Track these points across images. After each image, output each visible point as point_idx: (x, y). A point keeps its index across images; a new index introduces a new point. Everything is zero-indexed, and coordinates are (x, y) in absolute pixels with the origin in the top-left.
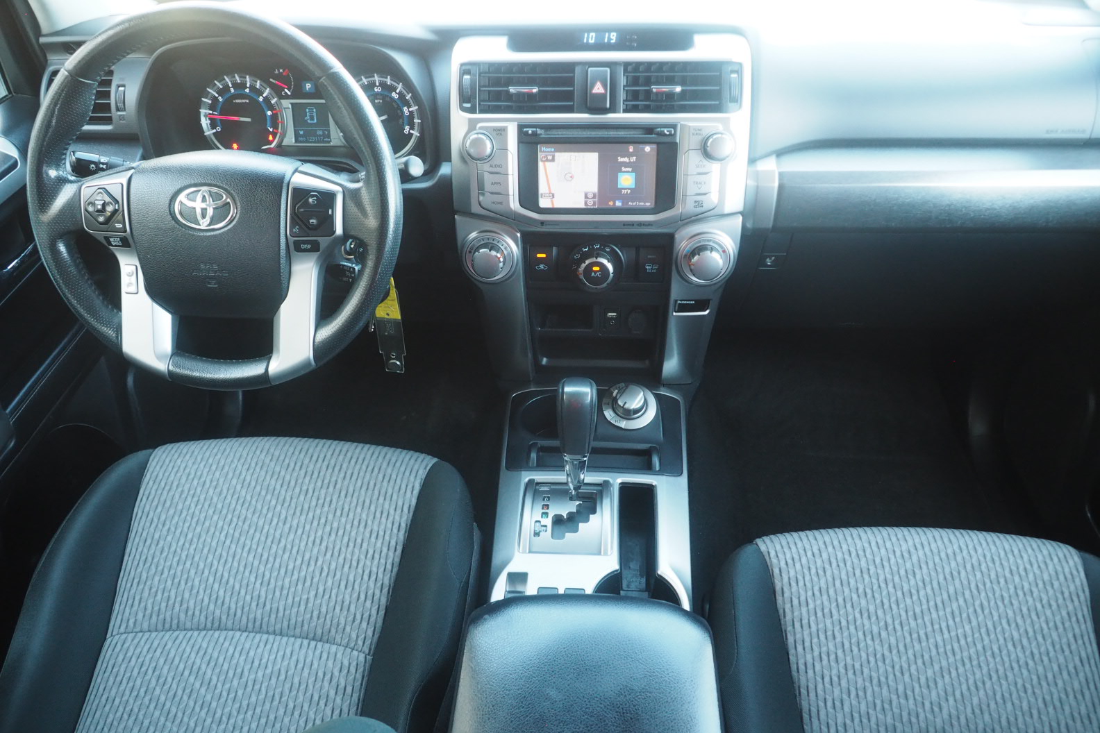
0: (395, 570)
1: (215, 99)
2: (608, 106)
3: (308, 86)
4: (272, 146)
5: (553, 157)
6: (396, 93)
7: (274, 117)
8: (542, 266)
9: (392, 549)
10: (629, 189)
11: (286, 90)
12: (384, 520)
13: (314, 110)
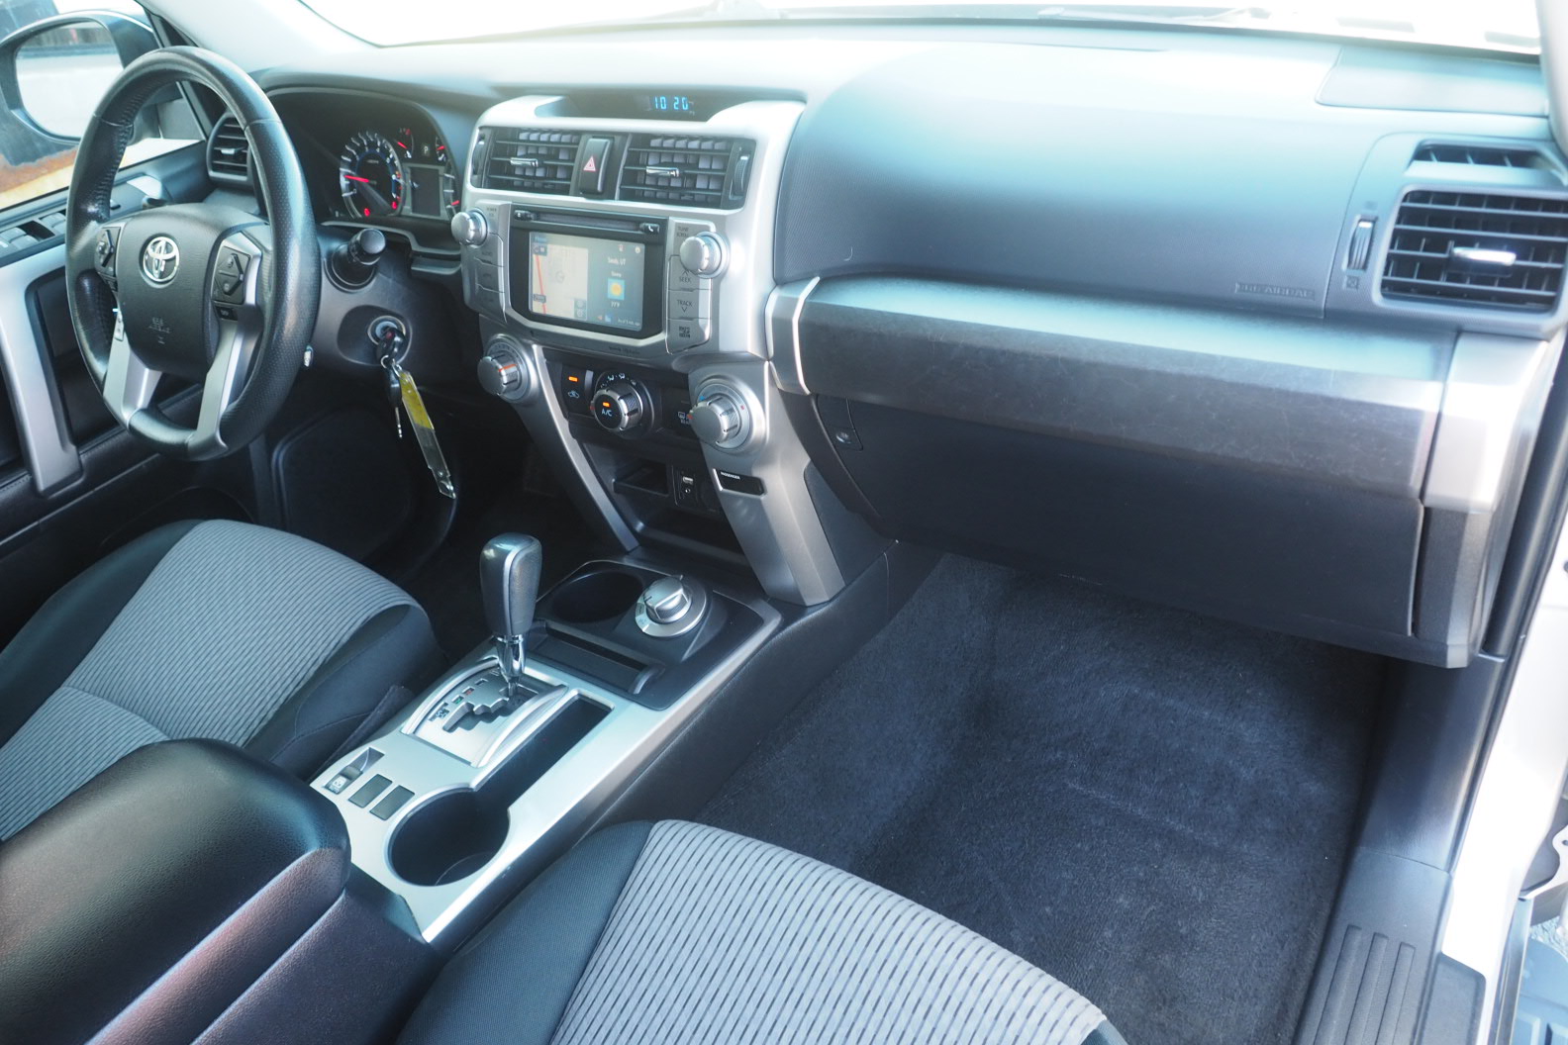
1: (353, 158)
2: (599, 188)
3: (426, 149)
5: (546, 249)
8: (573, 393)
10: (616, 300)
11: (407, 152)
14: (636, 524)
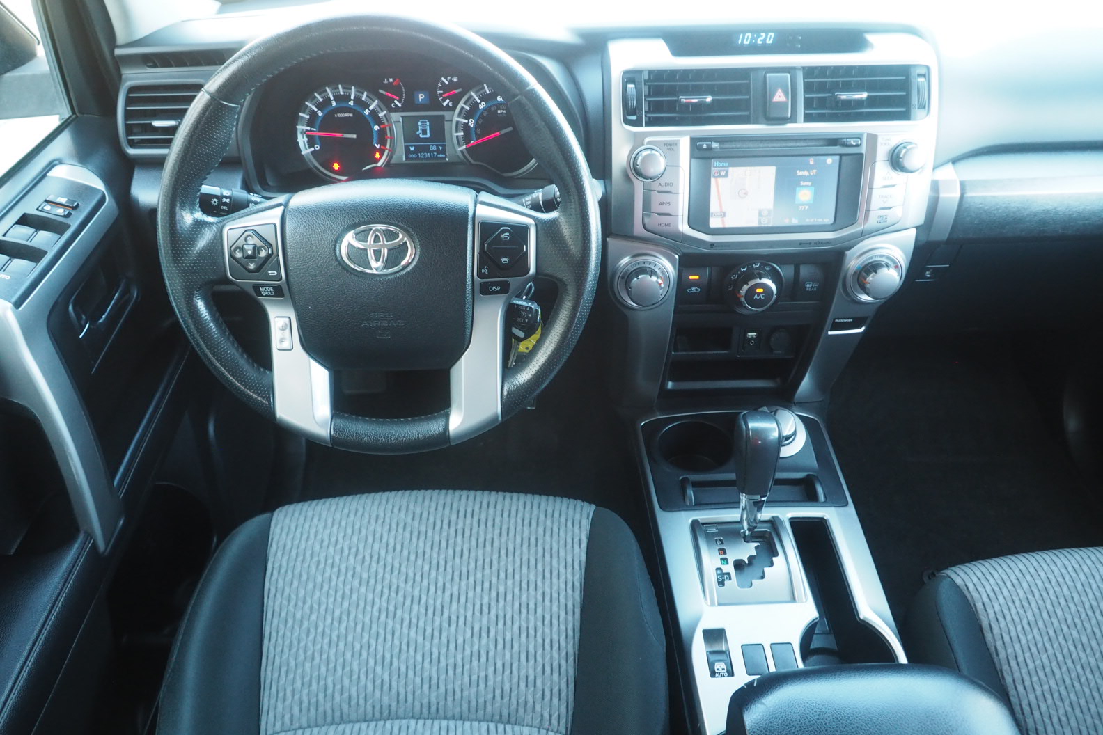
0: (577, 635)
1: (313, 114)
2: (789, 115)
3: (421, 97)
4: (379, 164)
5: (727, 172)
7: (382, 133)
8: (694, 289)
9: (570, 612)
10: (806, 204)
11: (396, 102)
12: (555, 580)
13: (428, 123)
14: (667, 384)
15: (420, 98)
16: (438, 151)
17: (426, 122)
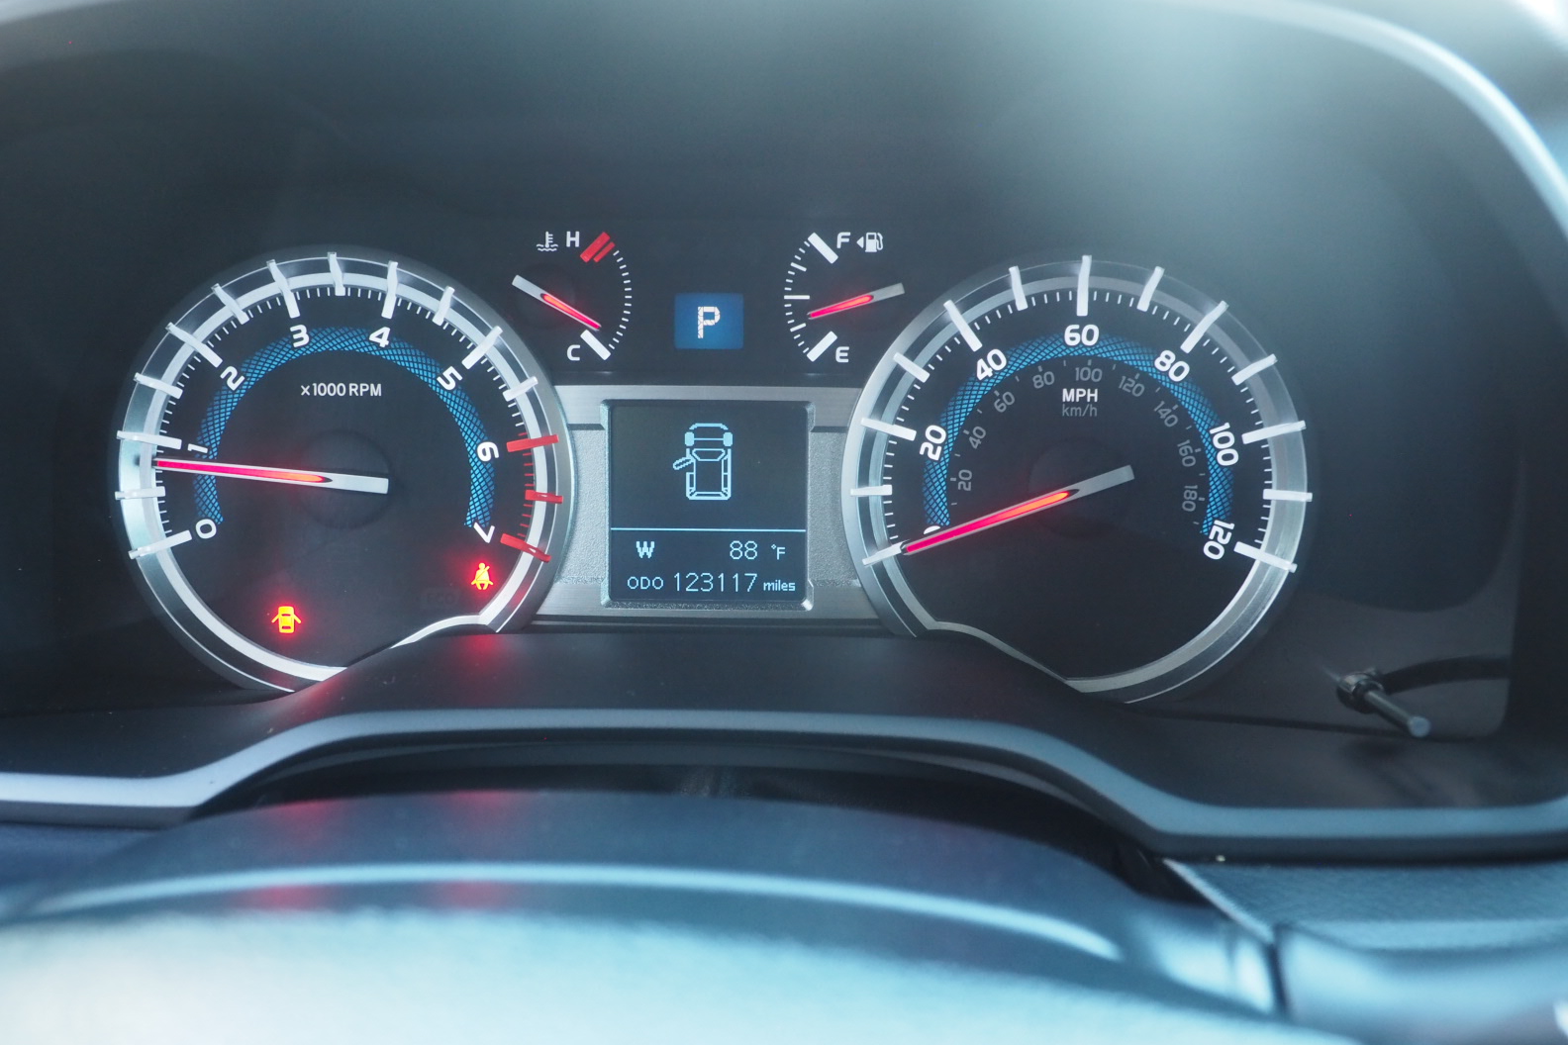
1: (202, 380)
3: (707, 317)
4: (487, 616)
6: (1180, 356)
7: (513, 473)
11: (587, 336)
13: (728, 439)
15: (702, 323)
16: (767, 567)
17: (720, 433)
